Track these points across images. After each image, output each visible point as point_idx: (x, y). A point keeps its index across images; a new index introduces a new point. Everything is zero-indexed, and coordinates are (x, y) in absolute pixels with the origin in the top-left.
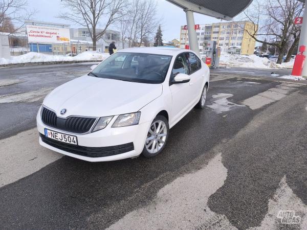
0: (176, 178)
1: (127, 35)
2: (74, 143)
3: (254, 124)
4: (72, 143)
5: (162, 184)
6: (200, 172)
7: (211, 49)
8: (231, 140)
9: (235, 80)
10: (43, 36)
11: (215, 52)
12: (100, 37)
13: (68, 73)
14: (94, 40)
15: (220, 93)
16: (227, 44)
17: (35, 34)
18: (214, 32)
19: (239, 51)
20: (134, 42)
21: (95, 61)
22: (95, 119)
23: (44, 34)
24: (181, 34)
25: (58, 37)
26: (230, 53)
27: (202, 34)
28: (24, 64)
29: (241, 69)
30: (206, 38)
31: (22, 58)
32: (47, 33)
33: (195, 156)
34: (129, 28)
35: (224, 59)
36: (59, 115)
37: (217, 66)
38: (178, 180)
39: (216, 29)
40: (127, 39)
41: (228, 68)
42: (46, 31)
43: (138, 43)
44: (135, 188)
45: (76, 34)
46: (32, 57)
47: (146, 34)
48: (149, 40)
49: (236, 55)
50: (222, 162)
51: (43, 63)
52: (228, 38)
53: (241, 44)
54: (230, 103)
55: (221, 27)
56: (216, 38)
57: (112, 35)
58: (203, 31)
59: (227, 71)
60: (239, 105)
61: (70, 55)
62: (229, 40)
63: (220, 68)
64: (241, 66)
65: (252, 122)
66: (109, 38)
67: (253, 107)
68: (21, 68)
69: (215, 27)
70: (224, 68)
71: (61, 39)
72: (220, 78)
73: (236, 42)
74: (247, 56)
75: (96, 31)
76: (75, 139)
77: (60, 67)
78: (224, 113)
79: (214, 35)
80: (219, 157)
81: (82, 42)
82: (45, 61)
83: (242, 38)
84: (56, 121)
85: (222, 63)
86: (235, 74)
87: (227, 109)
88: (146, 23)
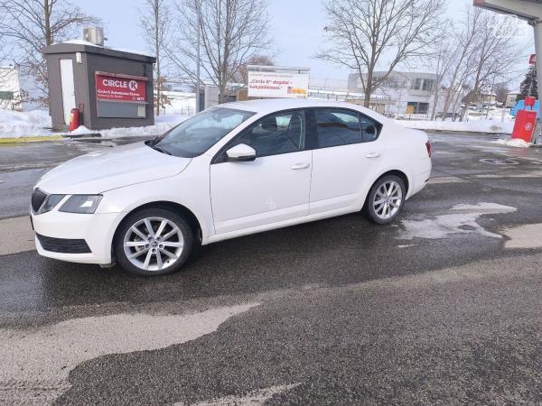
10: (268, 88)
14: (368, 92)
17: (258, 84)
22: (46, 196)
23: (271, 84)
25: (289, 88)
32: (275, 82)
42: (273, 79)
71: (295, 91)
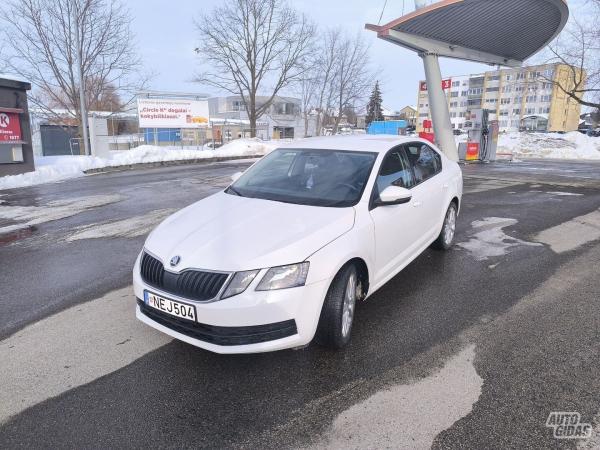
0: (374, 393)
1: (314, 103)
2: (190, 318)
3: (557, 285)
4: (187, 317)
5: (347, 403)
6: (425, 382)
7: (477, 125)
8: (499, 318)
9: (526, 187)
10: (163, 117)
11: (487, 131)
12: (264, 112)
13: (202, 182)
14: (253, 118)
15: (491, 216)
16: (518, 112)
17: (151, 113)
18: (489, 90)
19: (543, 126)
20: (326, 116)
21: (251, 157)
22: (227, 275)
23: (166, 113)
24: (420, 96)
25: (188, 116)
26: (524, 128)
27: (464, 93)
28: (130, 166)
29: (545, 163)
30: (471, 102)
31: (128, 156)
32: (170, 110)
33: (420, 348)
34: (318, 91)
35: (509, 143)
36: (167, 267)
37: (491, 158)
38: (379, 397)
39: (494, 84)
40: (314, 112)
41: (516, 161)
42: (169, 107)
43: (336, 118)
44: (294, 406)
45: (223, 108)
46: (144, 153)
47: (351, 101)
48: (356, 111)
49: (536, 133)
50: (474, 364)
51: (162, 163)
52: (519, 100)
53: (548, 111)
54: (508, 237)
55: (504, 78)
56: (492, 101)
57: (287, 105)
58: (466, 88)
59: (513, 169)
60: (528, 243)
61: (211, 146)
62: (521, 102)
63: (500, 161)
64: (547, 156)
65: (552, 279)
66: (280, 112)
67: (558, 249)
68: (125, 174)
69: (491, 78)
70: (509, 163)
71: (194, 120)
72: (494, 184)
73: (536, 106)
74: (560, 136)
75: (256, 100)
76: (192, 311)
77: (189, 170)
78: (491, 260)
79: (487, 96)
80: (468, 353)
81: (232, 121)
82: (165, 160)
83: (549, 98)
84: (162, 277)
85: (505, 151)
86: (528, 175)
87: (500, 251)
88: (349, 80)
